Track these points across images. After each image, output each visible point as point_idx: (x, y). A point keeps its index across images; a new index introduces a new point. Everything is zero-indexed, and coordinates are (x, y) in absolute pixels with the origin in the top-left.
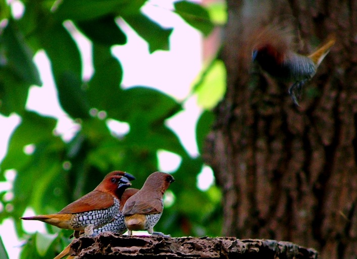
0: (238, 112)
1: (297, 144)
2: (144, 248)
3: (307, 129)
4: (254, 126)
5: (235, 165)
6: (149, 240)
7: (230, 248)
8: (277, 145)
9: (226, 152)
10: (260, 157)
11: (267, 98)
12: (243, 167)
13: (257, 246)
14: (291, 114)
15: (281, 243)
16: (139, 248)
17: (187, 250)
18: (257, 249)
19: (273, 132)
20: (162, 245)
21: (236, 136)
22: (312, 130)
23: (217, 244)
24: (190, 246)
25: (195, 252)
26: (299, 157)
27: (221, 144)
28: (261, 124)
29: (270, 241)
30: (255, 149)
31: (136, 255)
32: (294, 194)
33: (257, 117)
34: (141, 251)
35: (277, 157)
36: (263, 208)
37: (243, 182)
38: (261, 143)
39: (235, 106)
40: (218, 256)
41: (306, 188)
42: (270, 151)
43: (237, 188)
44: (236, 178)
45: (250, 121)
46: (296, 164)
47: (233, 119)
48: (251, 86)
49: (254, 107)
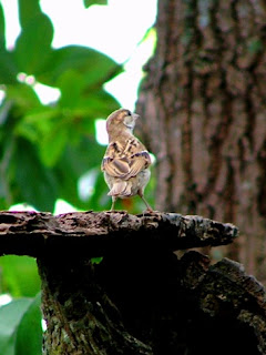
0: (170, 70)
1: (238, 106)
2: (15, 225)
3: (249, 88)
4: (189, 86)
5: (168, 131)
6: (20, 216)
7: (120, 223)
8: (216, 107)
9: (158, 117)
10: (196, 122)
11: (203, 53)
12: (177, 133)
13: (155, 220)
14: (231, 71)
15: (187, 217)
16: (9, 226)
17: (70, 227)
18: (155, 224)
19: (210, 93)
20: (35, 221)
21: (169, 98)
22: (255, 89)
23: (104, 219)
24: (72, 222)
25: (78, 229)
26: (240, 121)
27: (152, 108)
28: (197, 83)
29: (172, 215)
30: (190, 112)
31: (4, 233)
32: (236, 164)
33: (191, 75)
34: (11, 229)
35: (215, 121)
36: (201, 181)
37: (177, 150)
38: (197, 105)
39: (166, 64)
40: (106, 233)
41: (249, 157)
42: (208, 115)
43: (170, 158)
44: (169, 146)
45: (185, 80)
46: (238, 129)
47: (164, 78)
48: (185, 40)
49: (189, 64)
